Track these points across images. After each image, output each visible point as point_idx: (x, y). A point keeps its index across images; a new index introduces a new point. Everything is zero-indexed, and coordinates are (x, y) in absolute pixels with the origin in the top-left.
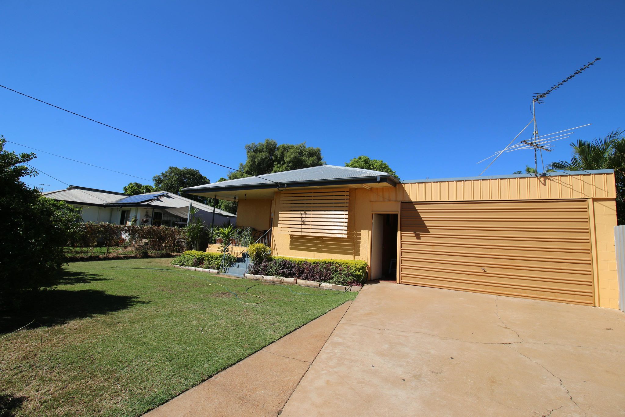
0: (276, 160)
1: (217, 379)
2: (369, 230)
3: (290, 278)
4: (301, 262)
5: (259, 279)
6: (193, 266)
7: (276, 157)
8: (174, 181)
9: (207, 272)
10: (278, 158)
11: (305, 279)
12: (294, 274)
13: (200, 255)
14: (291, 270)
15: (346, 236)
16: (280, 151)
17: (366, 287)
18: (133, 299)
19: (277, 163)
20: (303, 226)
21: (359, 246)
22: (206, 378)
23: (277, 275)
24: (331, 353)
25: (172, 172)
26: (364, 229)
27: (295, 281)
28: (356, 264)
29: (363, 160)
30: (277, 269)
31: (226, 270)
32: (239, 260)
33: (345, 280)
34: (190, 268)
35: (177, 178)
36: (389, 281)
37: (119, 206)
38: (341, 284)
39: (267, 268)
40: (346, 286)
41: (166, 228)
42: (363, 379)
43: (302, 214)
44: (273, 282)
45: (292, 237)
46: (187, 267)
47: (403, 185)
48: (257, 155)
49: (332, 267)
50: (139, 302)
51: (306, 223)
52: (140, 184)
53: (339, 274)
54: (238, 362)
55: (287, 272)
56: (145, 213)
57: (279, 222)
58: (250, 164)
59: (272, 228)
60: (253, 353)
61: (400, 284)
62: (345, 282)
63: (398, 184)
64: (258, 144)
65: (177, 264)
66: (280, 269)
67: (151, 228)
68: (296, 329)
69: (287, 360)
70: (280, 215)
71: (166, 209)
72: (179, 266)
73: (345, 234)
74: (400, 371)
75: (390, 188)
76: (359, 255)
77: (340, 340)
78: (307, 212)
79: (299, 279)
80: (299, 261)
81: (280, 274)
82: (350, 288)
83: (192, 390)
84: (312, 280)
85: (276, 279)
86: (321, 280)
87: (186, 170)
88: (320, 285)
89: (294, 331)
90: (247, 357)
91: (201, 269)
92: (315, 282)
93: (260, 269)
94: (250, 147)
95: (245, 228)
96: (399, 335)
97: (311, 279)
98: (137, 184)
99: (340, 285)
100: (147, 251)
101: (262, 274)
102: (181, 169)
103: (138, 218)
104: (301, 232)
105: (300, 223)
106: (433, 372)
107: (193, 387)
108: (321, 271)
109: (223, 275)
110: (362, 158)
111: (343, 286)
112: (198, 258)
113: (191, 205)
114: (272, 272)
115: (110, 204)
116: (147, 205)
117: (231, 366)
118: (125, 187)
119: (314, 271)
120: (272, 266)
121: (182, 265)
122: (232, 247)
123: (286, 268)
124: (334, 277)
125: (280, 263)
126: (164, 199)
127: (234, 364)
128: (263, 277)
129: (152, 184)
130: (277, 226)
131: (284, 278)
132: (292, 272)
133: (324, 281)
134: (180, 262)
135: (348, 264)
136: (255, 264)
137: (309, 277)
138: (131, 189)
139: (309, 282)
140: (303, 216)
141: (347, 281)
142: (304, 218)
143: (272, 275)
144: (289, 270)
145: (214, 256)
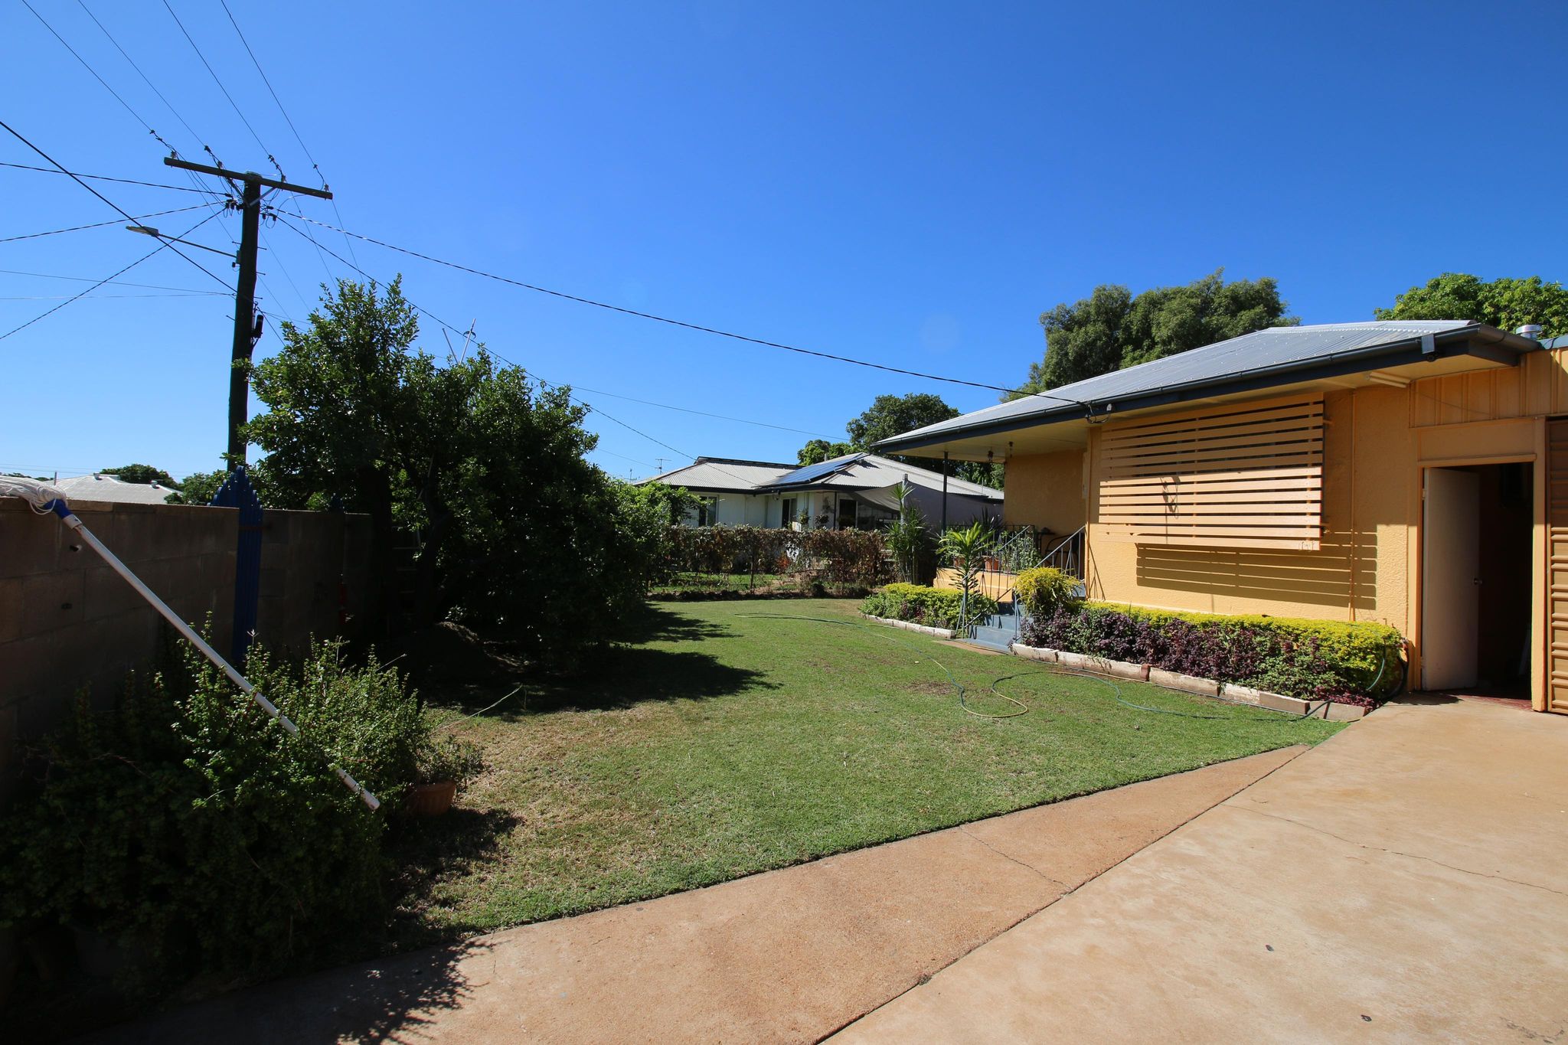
0: (1127, 342)
1: (827, 866)
2: (1410, 524)
3: (1130, 662)
4: (1166, 620)
5: (1047, 660)
6: (902, 618)
7: (1127, 329)
8: (889, 427)
9: (929, 634)
10: (1134, 333)
11: (1175, 670)
12: (1142, 653)
13: (916, 594)
14: (1133, 642)
15: (1316, 546)
16: (1140, 310)
17: (1390, 711)
18: (755, 678)
19: (1130, 348)
20: (1171, 520)
21: (1372, 578)
22: (805, 858)
23: (1093, 651)
24: (1145, 877)
25: (883, 408)
26: (1388, 522)
27: (1145, 673)
28: (1350, 636)
29: (1448, 290)
30: (1091, 635)
31: (972, 631)
32: (1005, 609)
33: (1306, 682)
34: (896, 621)
35: (895, 421)
36: (1502, 700)
37: (776, 491)
38: (1291, 694)
39: (1065, 631)
40: (1311, 700)
41: (856, 534)
42: (1212, 974)
43: (1165, 484)
44: (1084, 669)
45: (1143, 550)
46: (889, 621)
47: (1556, 356)
48: (1071, 336)
49: (1258, 639)
50: (763, 683)
51: (1181, 509)
52: (827, 442)
53: (1284, 661)
54: (888, 841)
55: (1120, 645)
56: (821, 504)
57: (1102, 510)
58: (1054, 360)
59: (1087, 526)
60: (932, 831)
61: (1545, 711)
62: (1306, 689)
63: (1529, 355)
64: (1074, 305)
65: (870, 613)
66: (1100, 637)
67: (826, 533)
68: (1074, 796)
69: (1010, 866)
70: (1103, 492)
71: (861, 493)
72: (874, 616)
73: (1312, 539)
74: (1366, 990)
75: (1492, 372)
76: (1371, 605)
77: (1196, 850)
78: (1183, 479)
79: (1157, 667)
80: (1158, 618)
81: (1100, 649)
82: (1323, 709)
83: (769, 874)
84: (1197, 675)
85: (1090, 663)
86: (1222, 677)
87: (912, 398)
88: (1219, 690)
89: (1067, 798)
90: (914, 835)
91: (917, 627)
92: (1206, 680)
93: (1048, 633)
94: (1053, 319)
95: (1017, 528)
96: (1438, 879)
97: (1191, 671)
98: (820, 442)
99: (1288, 696)
100: (821, 582)
101: (1055, 648)
102: (902, 398)
103: (811, 514)
104: (1167, 535)
105: (1162, 509)
106: (1512, 1026)
107: (773, 869)
108: (1225, 649)
109: (964, 644)
110: (1443, 283)
111: (1297, 700)
112: (913, 601)
113: (906, 480)
114: (1079, 643)
115: (763, 487)
116: (824, 486)
117: (870, 846)
118: (800, 452)
119: (1201, 648)
120: (1079, 628)
121: (881, 615)
122: (983, 576)
123: (1118, 636)
124: (1265, 671)
125: (1100, 622)
126: (856, 470)
127: (878, 844)
128: (1056, 654)
129: (845, 438)
130: (1096, 522)
131: (1113, 662)
132: (1136, 647)
133: (1235, 680)
134: (876, 608)
135: (1319, 633)
136: (1038, 620)
137: (1186, 665)
138: (811, 454)
139: (1185, 680)
140: (1171, 489)
141: (1314, 686)
142: (1173, 496)
143: (1081, 650)
144: (1124, 642)
145: (946, 596)
